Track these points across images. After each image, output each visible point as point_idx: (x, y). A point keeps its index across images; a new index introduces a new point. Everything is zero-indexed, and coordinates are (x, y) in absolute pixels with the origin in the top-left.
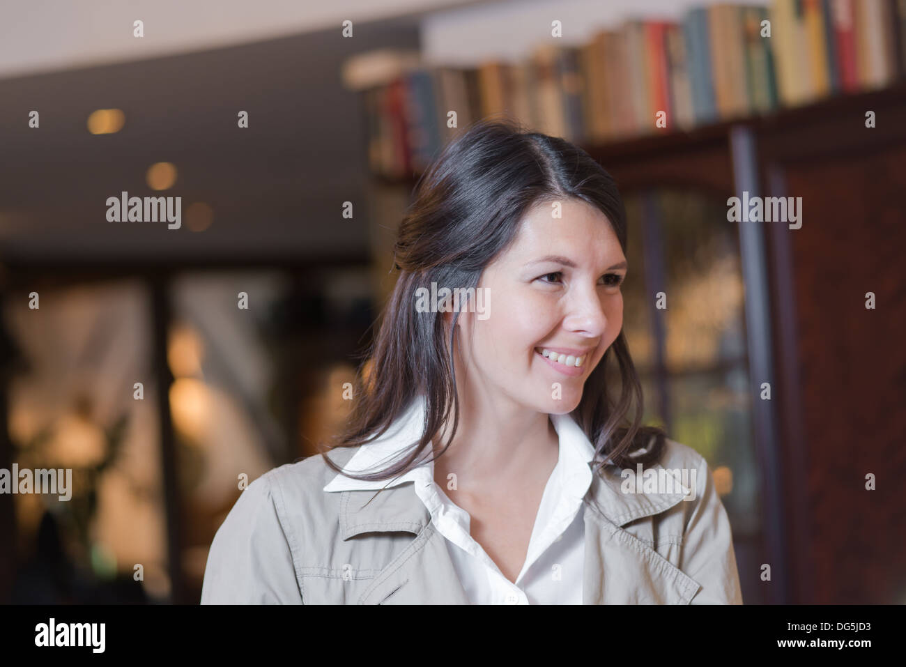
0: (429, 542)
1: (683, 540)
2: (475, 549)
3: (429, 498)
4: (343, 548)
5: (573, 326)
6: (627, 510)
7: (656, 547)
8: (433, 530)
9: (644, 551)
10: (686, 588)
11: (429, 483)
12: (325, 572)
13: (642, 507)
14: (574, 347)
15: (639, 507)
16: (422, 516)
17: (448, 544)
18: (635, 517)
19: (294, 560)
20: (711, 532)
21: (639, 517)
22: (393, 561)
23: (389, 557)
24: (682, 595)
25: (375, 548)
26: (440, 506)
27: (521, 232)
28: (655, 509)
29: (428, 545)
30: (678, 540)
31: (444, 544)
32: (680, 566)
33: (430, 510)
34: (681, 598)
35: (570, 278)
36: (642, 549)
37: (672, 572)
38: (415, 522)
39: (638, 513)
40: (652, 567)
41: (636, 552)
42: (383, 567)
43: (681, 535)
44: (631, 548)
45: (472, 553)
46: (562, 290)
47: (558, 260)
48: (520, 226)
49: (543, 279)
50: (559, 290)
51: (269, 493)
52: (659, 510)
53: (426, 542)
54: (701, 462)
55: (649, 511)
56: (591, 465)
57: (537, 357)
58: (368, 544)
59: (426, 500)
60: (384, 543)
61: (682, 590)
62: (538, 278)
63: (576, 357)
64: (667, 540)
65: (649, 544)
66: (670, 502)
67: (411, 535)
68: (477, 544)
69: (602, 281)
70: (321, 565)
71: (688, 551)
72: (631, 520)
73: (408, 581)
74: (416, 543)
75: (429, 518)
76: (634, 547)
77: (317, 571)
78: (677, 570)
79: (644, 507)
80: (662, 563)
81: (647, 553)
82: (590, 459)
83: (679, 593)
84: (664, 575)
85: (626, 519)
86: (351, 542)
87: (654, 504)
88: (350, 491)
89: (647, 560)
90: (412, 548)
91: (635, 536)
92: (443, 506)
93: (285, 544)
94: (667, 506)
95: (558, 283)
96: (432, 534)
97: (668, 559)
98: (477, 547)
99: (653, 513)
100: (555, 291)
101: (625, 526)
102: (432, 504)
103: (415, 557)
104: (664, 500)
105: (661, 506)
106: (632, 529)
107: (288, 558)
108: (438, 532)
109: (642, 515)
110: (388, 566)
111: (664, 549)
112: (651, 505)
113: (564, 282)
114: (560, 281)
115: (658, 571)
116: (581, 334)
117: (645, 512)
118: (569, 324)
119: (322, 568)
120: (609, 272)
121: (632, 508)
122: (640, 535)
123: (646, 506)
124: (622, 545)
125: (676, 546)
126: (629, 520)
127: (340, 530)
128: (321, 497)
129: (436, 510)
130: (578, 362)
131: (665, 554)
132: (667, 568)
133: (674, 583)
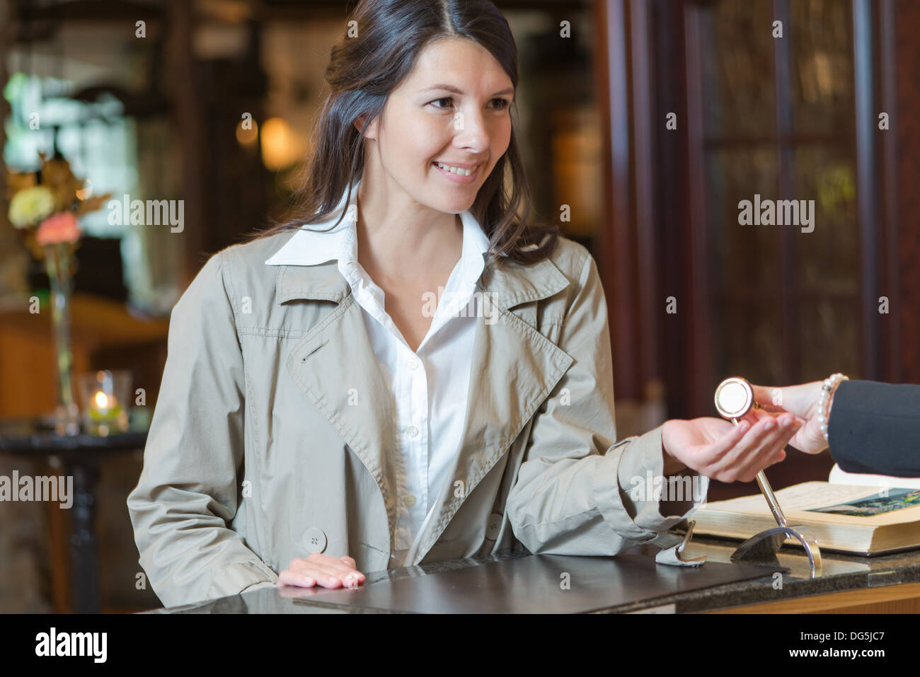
0: (348, 310)
1: (563, 322)
2: (385, 319)
3: (350, 274)
4: (279, 311)
5: (463, 144)
6: (513, 296)
7: (539, 328)
8: (352, 300)
9: (526, 330)
10: (562, 361)
11: (349, 262)
12: (263, 331)
13: (527, 293)
14: (463, 161)
15: (524, 293)
16: (344, 288)
17: (364, 314)
18: (520, 301)
19: (236, 321)
20: (590, 316)
21: (524, 302)
22: (318, 324)
23: (315, 319)
24: (558, 367)
25: (304, 314)
26: (359, 280)
27: (418, 64)
28: (539, 296)
29: (347, 313)
30: (558, 321)
31: (360, 312)
32: (559, 344)
33: (350, 284)
34: (557, 369)
35: (459, 102)
36: (524, 328)
37: (551, 347)
38: (337, 293)
39: (524, 299)
40: (533, 343)
41: (519, 331)
42: (309, 329)
43: (562, 318)
44: (515, 327)
45: (382, 323)
46: (452, 113)
47: (446, 88)
48: (417, 60)
49: (434, 103)
50: (449, 113)
51: (220, 267)
52: (543, 297)
53: (345, 310)
54: (587, 257)
55: (534, 297)
56: (486, 256)
57: (433, 168)
58: (298, 309)
59: (347, 275)
60: (311, 309)
61: (558, 363)
62: (430, 103)
63: (466, 169)
64: (549, 321)
65: (533, 324)
66: (552, 291)
67: (334, 304)
68: (388, 315)
69: (491, 105)
70: (259, 327)
71: (568, 331)
72: (517, 304)
73: (328, 341)
74: (338, 310)
75: (349, 291)
76: (518, 327)
77: (256, 331)
78: (556, 347)
79: (529, 293)
80: (542, 340)
81: (529, 331)
82: (485, 251)
83: (555, 365)
84: (544, 350)
85: (512, 303)
86: (285, 307)
87: (539, 291)
88: (288, 265)
89: (529, 337)
90: (334, 315)
91: (520, 318)
92: (362, 280)
93: (229, 306)
94: (550, 294)
95: (449, 108)
96: (351, 304)
97: (549, 337)
98: (387, 318)
99: (537, 299)
100: (445, 114)
101: (511, 310)
102: (352, 278)
103: (335, 323)
104: (548, 289)
105: (545, 294)
106: (517, 312)
107: (230, 319)
108: (356, 302)
109: (527, 300)
110: (313, 328)
111: (545, 329)
112: (536, 292)
113: (455, 105)
114: (452, 106)
115: (538, 347)
116: (468, 150)
117: (530, 298)
118: (458, 143)
119: (260, 329)
120: (494, 97)
121: (518, 294)
122: (524, 317)
123: (531, 292)
124: (507, 325)
125: (556, 326)
126: (515, 303)
127: (277, 297)
128: (262, 269)
129: (357, 283)
130: (467, 173)
131: (546, 333)
132: (546, 344)
133: (552, 357)
